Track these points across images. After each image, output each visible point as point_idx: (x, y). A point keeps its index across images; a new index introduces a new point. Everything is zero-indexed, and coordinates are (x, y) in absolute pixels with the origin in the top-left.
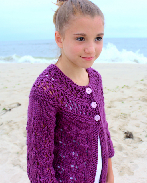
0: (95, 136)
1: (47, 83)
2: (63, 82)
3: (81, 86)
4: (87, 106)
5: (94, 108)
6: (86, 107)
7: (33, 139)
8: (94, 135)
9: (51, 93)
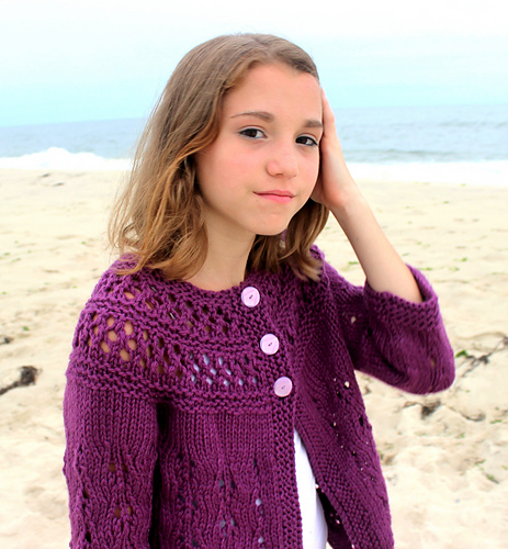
0: (281, 445)
2: (162, 298)
5: (269, 356)
6: (242, 361)
8: (277, 444)
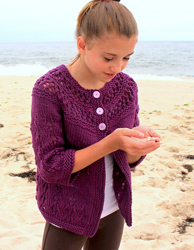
1: (53, 84)
3: (89, 89)
4: (89, 112)
5: (99, 115)
7: (37, 137)
9: (51, 90)
